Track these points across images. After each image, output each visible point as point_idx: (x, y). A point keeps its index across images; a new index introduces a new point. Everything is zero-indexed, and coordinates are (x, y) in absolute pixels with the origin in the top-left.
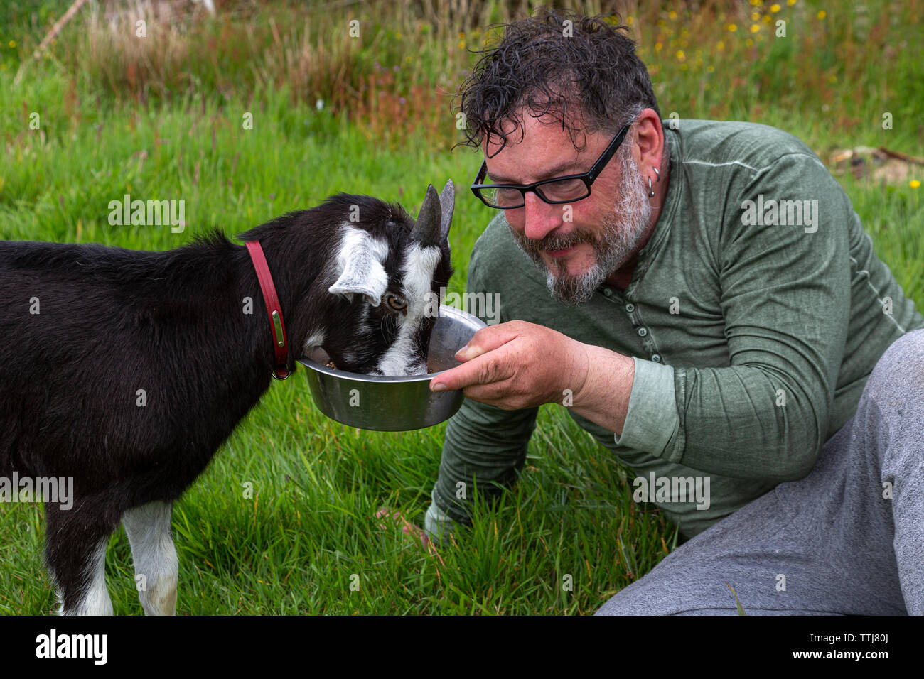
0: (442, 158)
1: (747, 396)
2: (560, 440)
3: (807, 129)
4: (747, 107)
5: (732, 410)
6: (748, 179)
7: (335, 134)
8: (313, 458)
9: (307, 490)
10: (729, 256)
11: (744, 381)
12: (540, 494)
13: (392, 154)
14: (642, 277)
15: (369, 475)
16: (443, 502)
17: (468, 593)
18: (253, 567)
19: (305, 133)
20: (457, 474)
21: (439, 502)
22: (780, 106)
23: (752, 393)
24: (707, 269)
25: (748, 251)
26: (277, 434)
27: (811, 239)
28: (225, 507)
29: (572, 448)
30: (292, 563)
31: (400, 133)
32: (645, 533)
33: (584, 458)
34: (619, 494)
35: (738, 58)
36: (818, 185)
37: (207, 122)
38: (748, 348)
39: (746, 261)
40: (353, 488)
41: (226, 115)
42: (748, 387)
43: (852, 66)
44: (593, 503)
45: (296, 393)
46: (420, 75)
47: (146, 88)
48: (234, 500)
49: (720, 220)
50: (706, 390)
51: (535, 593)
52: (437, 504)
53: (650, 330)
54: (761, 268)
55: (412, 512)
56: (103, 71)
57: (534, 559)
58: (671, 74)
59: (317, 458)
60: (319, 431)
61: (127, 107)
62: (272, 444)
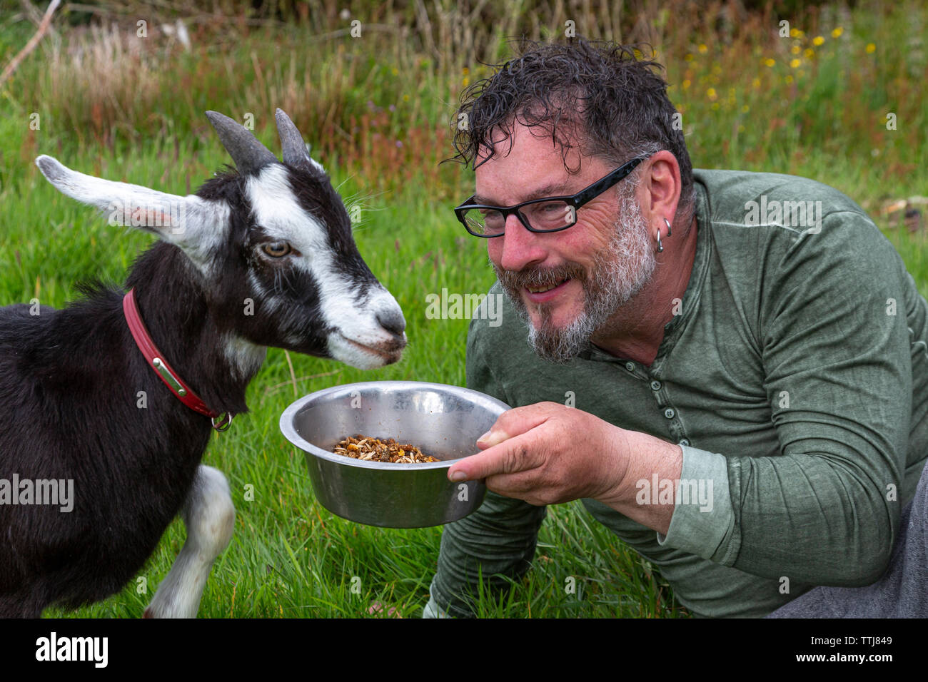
0: (443, 208)
1: (811, 489)
2: (576, 527)
3: (855, 175)
4: (787, 151)
5: (794, 505)
6: (789, 243)
8: (297, 545)
9: (291, 582)
10: (773, 331)
11: (807, 472)
12: (554, 587)
13: (387, 204)
14: (669, 352)
15: (361, 565)
16: (443, 598)
20: (457, 569)
21: (438, 599)
22: (824, 151)
23: (816, 486)
24: (745, 344)
25: (795, 326)
26: (257, 518)
27: (866, 309)
29: (590, 536)
31: (396, 181)
33: (603, 547)
34: (642, 588)
35: (776, 96)
36: (869, 247)
37: (181, 168)
38: (806, 436)
39: (793, 337)
40: (343, 580)
41: (202, 162)
42: (812, 478)
43: (906, 106)
44: (612, 599)
45: (279, 472)
46: (419, 116)
47: (113, 130)
48: (208, 592)
49: (758, 290)
50: (764, 483)
52: (436, 601)
53: (678, 411)
54: (811, 344)
55: (409, 607)
56: (66, 111)
58: (701, 115)
59: (302, 546)
60: (304, 516)
61: (91, 150)
62: (252, 530)
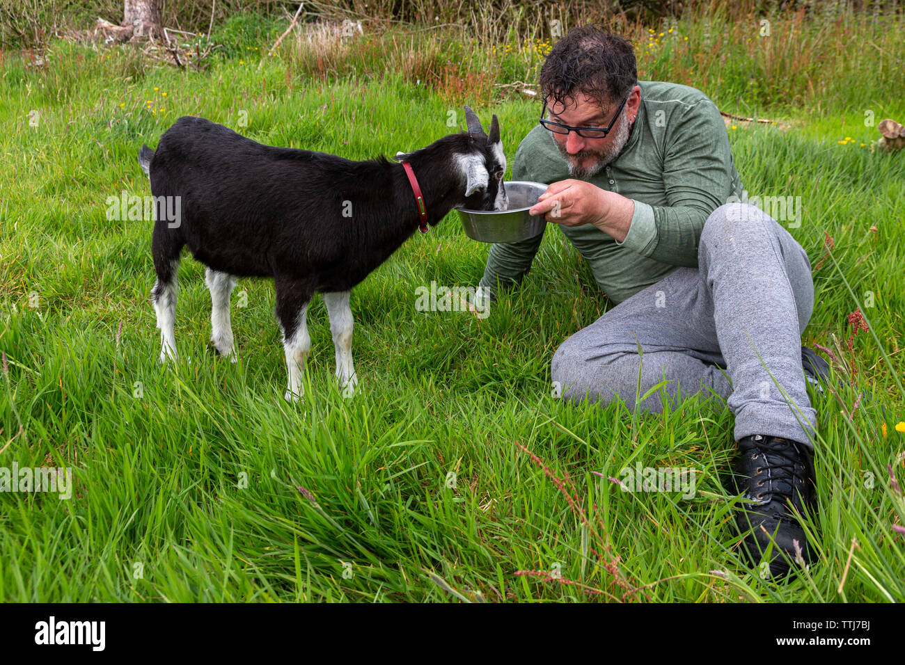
0: (483, 111)
1: (690, 221)
5: (683, 228)
6: (683, 110)
7: (426, 98)
9: (410, 281)
11: (688, 213)
12: (533, 286)
17: (494, 336)
18: (382, 321)
19: (410, 97)
24: (655, 154)
28: (368, 290)
30: (402, 319)
31: (461, 98)
32: (588, 307)
33: (556, 267)
34: (574, 287)
37: (359, 90)
39: (683, 153)
41: (369, 87)
43: (701, 67)
44: (560, 291)
46: (471, 68)
47: (327, 72)
48: (372, 286)
50: (670, 217)
51: (529, 337)
53: (616, 181)
54: (692, 157)
56: (304, 63)
57: (529, 319)
59: (416, 266)
60: (416, 252)
61: (317, 82)
